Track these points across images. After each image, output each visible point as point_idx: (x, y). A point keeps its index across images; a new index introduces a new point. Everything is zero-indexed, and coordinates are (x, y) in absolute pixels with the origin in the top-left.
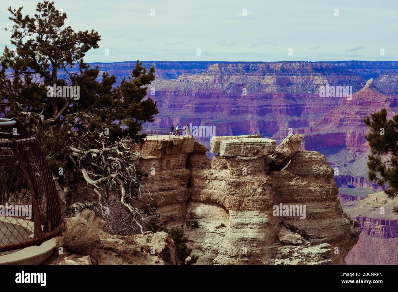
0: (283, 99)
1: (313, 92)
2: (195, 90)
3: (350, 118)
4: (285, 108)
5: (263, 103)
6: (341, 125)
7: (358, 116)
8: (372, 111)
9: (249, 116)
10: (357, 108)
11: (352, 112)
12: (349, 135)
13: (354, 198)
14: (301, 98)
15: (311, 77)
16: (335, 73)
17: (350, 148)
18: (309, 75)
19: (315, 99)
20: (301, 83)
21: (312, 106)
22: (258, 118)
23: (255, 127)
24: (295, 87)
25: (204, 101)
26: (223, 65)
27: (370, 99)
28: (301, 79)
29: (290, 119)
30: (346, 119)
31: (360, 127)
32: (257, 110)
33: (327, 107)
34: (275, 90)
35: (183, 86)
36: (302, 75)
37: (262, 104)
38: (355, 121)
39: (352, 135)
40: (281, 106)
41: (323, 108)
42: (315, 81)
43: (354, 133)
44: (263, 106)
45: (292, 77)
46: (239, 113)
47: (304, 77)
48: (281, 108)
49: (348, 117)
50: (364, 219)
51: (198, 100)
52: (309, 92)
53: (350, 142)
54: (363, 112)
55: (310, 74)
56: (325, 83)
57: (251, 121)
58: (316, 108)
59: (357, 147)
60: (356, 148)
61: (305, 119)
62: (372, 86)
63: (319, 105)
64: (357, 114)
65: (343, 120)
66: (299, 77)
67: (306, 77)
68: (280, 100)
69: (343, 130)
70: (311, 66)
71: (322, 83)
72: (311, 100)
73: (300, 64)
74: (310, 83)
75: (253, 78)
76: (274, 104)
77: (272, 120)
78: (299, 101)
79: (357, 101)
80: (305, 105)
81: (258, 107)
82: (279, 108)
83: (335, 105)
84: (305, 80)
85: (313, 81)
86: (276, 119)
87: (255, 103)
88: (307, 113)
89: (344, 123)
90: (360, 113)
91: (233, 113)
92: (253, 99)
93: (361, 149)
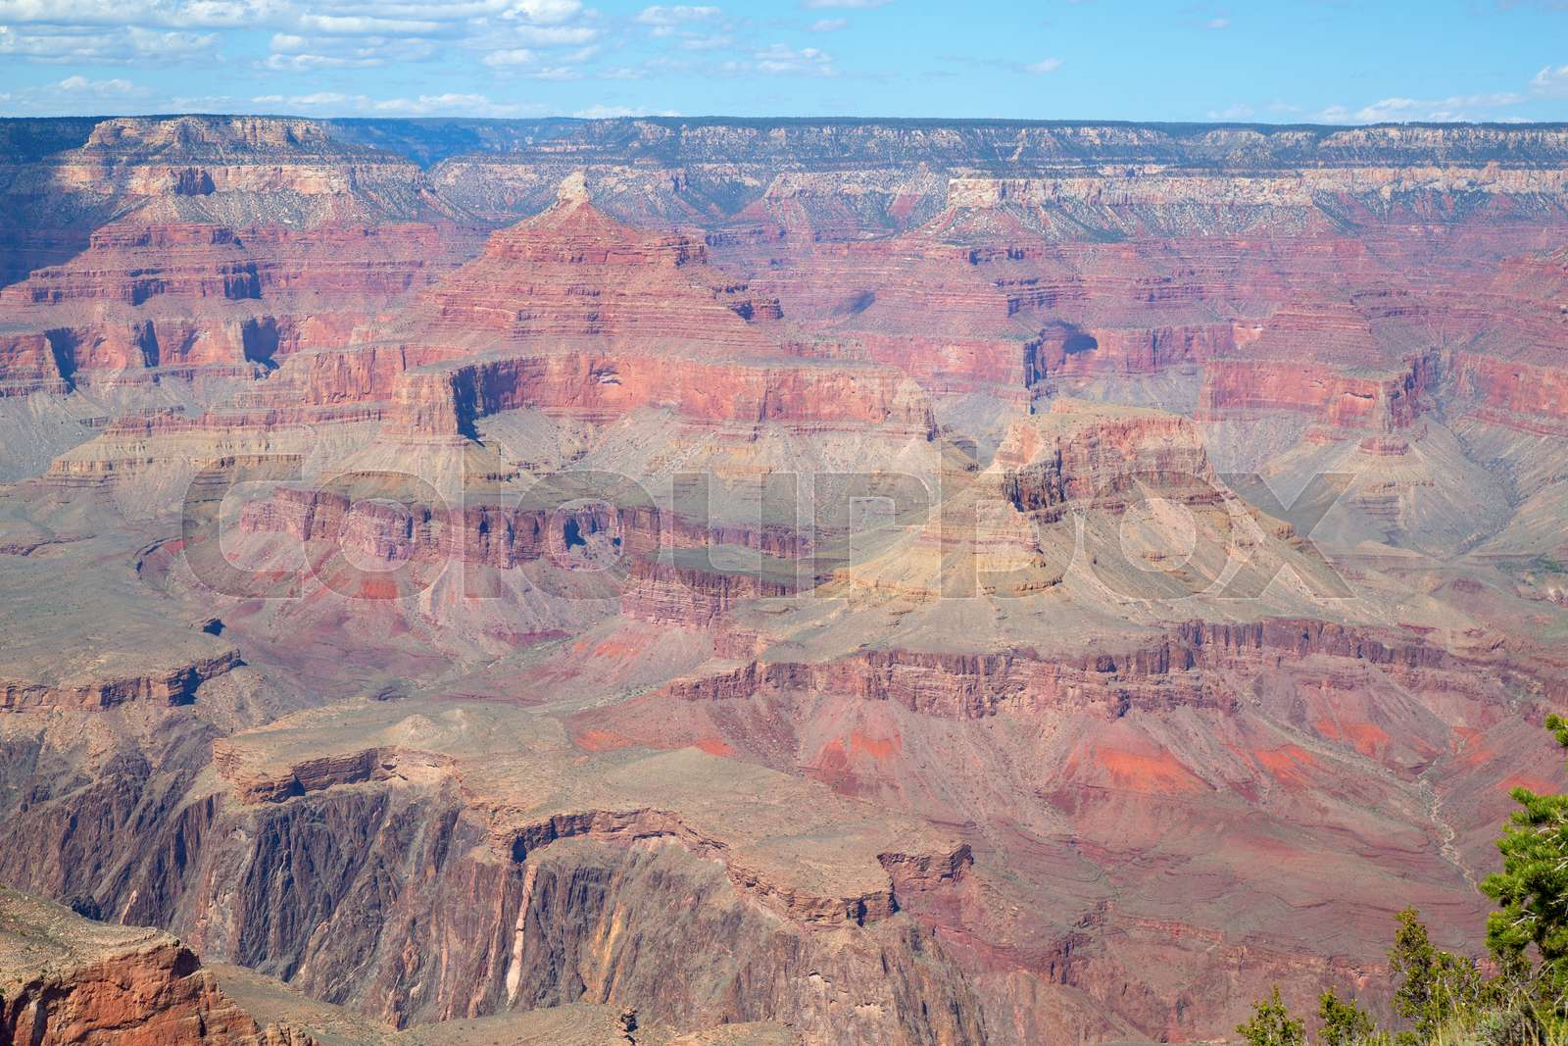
0: (206, 246)
1: (300, 221)
3: (548, 309)
4: (221, 277)
5: (141, 260)
6: (524, 332)
7: (574, 300)
8: (617, 280)
9: (100, 308)
10: (566, 275)
11: (552, 288)
12: (555, 366)
14: (263, 241)
15: (287, 168)
16: (338, 157)
17: (562, 409)
18: (277, 162)
19: (313, 244)
20: (255, 188)
21: (305, 268)
22: (130, 313)
23: (126, 346)
24: (235, 205)
27: (605, 241)
28: (252, 178)
30: (536, 312)
31: (588, 337)
32: (125, 287)
33: (360, 271)
34: (175, 214)
36: (254, 162)
37: (137, 266)
38: (568, 317)
39: (566, 367)
40: (203, 269)
41: (347, 275)
42: (301, 183)
43: (572, 358)
44: (139, 272)
45: (223, 168)
46: (60, 298)
47: (261, 168)
48: (206, 276)
49: (543, 305)
52: (287, 221)
53: (559, 391)
54: (590, 288)
55: (283, 159)
56: (336, 191)
57: (110, 325)
58: (321, 274)
59: (584, 404)
60: (583, 410)
61: (287, 313)
63: (330, 265)
64: (570, 292)
65: (525, 314)
66: (244, 168)
67: (269, 168)
68: (197, 249)
69: (533, 350)
70: (280, 130)
71: (326, 191)
72: (299, 249)
73: (244, 123)
74: (284, 191)
76: (177, 263)
77: (179, 320)
78: (260, 254)
79: (562, 250)
80: (280, 266)
81: (126, 273)
82: (199, 277)
83: (384, 264)
84: (267, 179)
85: (292, 182)
86: (191, 315)
88: (290, 294)
89: (533, 325)
90: (580, 291)
92: (102, 246)
93: (596, 411)
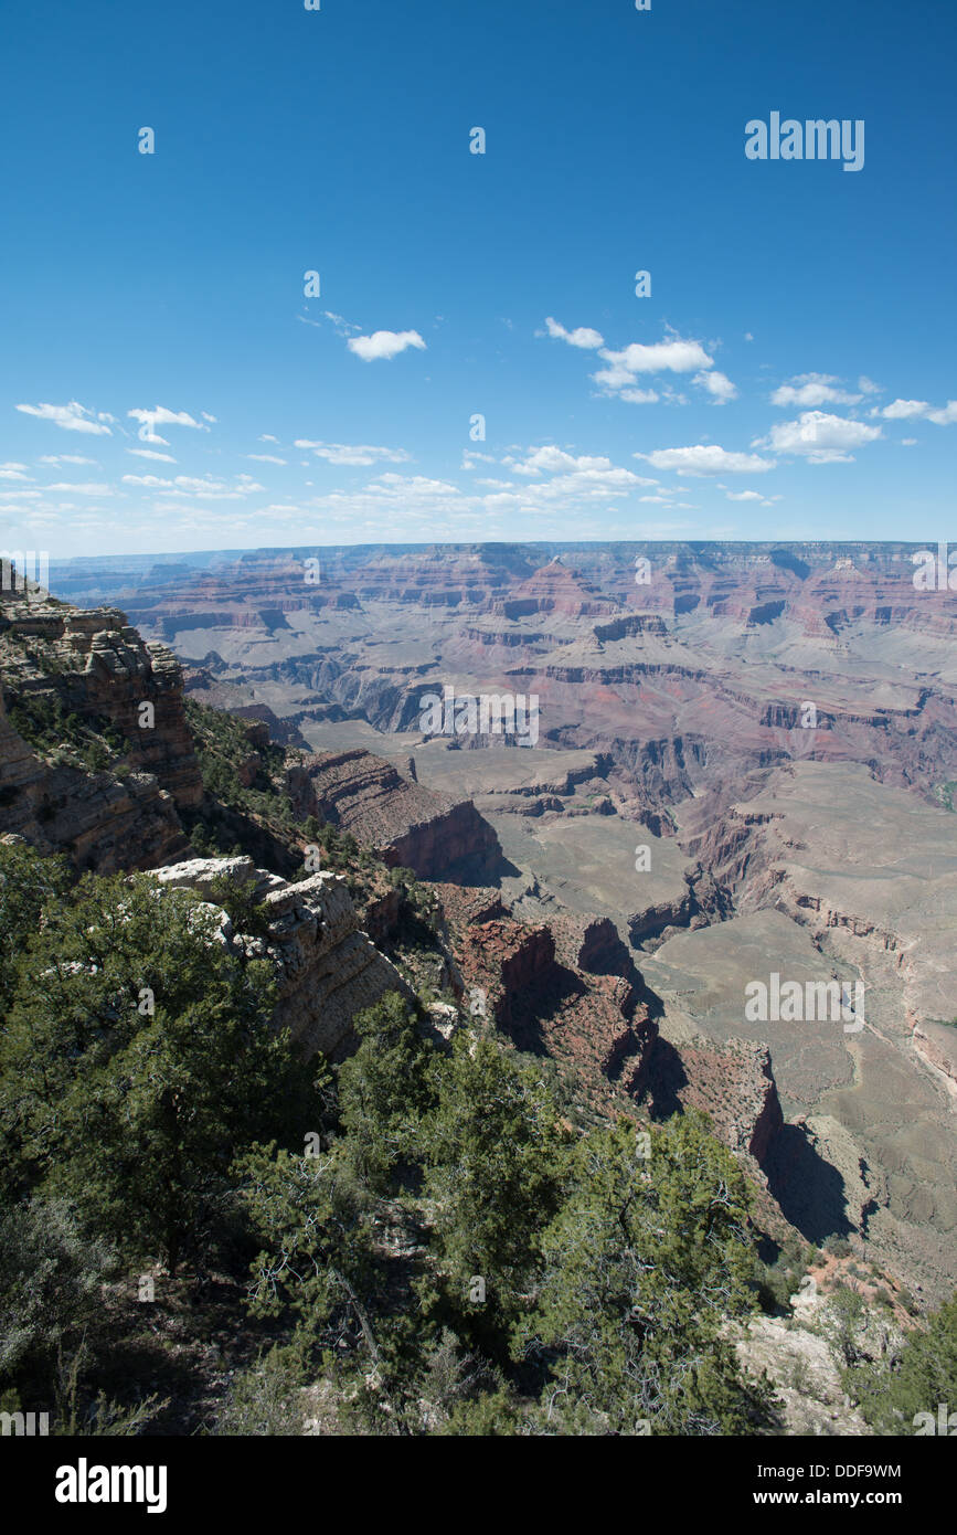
2: (417, 567)
5: (472, 576)
7: (547, 586)
13: (545, 652)
22: (467, 589)
25: (424, 575)
26: (438, 547)
27: (556, 571)
29: (493, 589)
30: (538, 588)
34: (481, 566)
35: (407, 564)
46: (451, 585)
50: (553, 668)
51: (419, 575)
62: (558, 561)
64: (546, 584)
68: (485, 574)
69: (535, 597)
75: (461, 556)
76: (480, 577)
87: (465, 576)
91: (448, 585)
92: (463, 573)
